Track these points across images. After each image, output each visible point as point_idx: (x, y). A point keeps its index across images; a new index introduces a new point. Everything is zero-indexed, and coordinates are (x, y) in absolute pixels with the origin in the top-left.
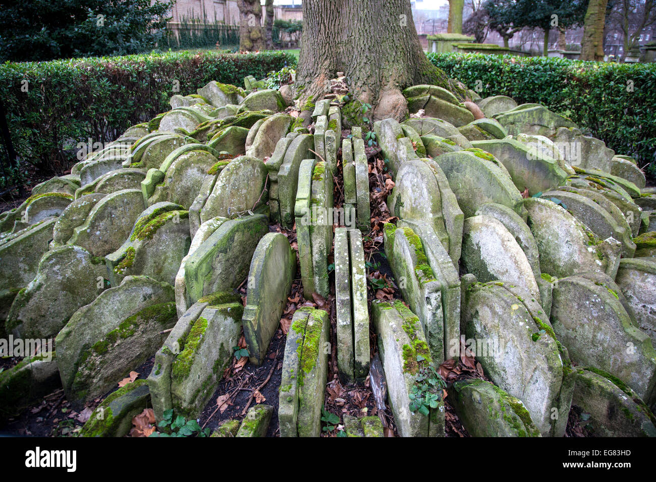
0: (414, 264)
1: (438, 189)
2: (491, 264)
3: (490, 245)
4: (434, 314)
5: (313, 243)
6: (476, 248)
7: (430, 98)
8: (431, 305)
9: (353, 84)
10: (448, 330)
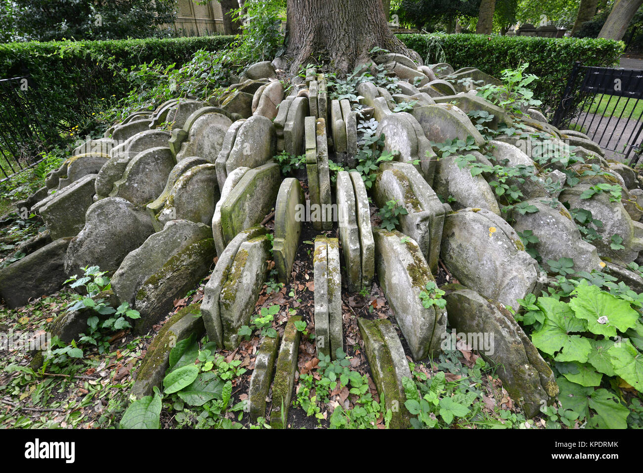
0: (404, 198)
1: (415, 137)
3: (458, 180)
4: (423, 237)
5: (321, 184)
6: (445, 183)
7: (396, 64)
8: (421, 229)
9: (334, 55)
10: (432, 247)
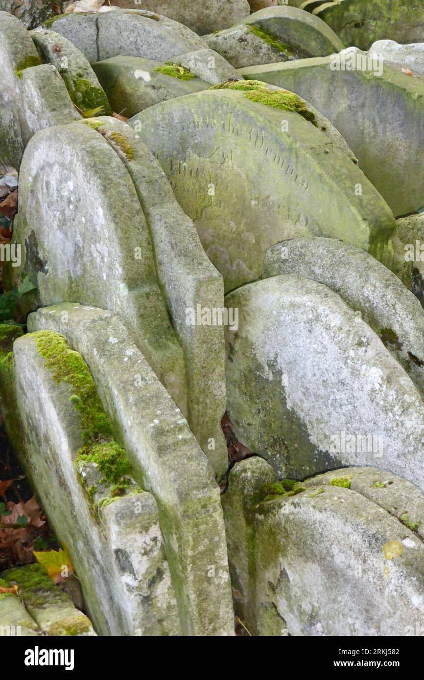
0: (74, 449)
1: (137, 206)
2: (319, 421)
3: (308, 363)
4: (147, 600)
6: (271, 378)
8: (132, 572)
